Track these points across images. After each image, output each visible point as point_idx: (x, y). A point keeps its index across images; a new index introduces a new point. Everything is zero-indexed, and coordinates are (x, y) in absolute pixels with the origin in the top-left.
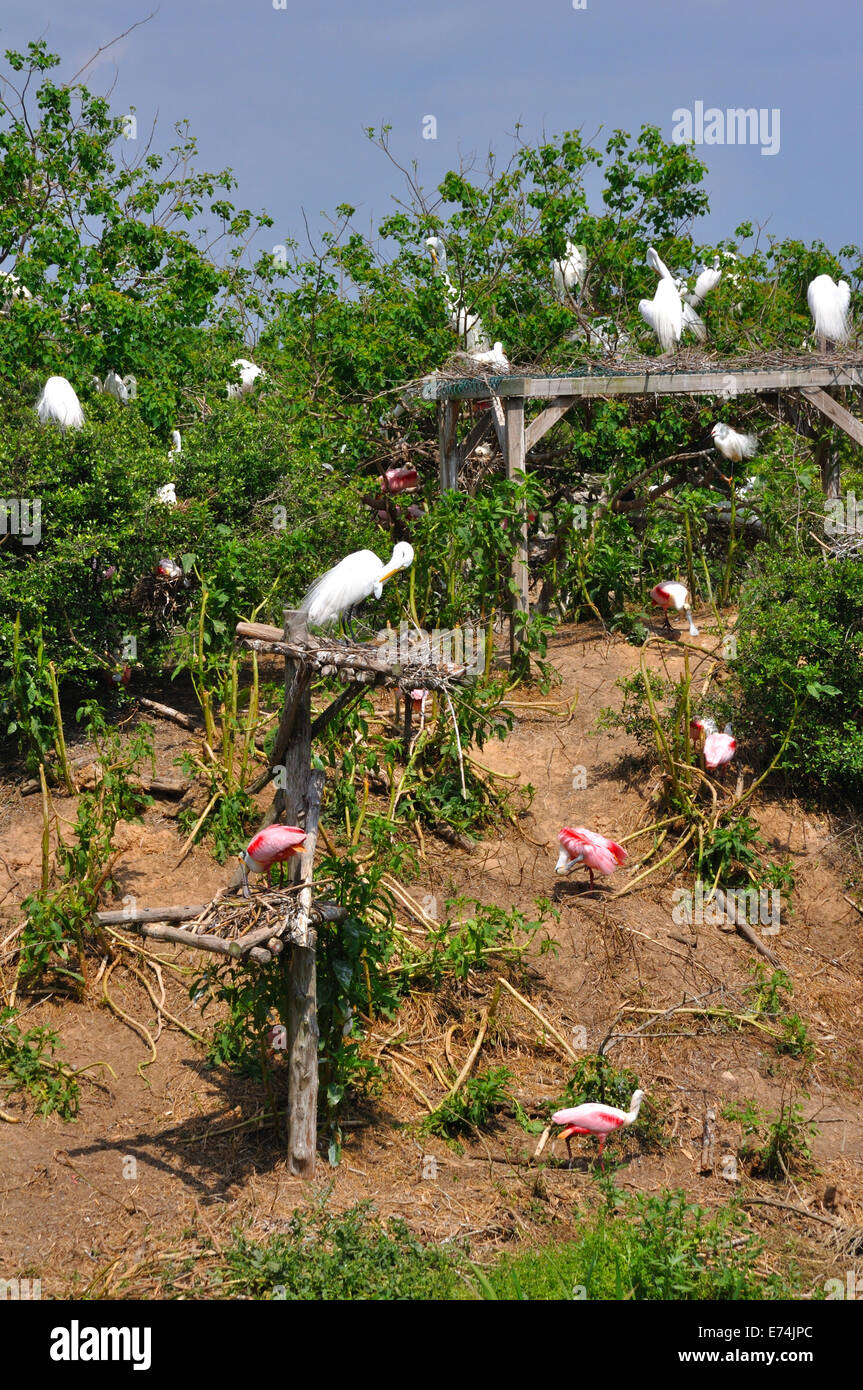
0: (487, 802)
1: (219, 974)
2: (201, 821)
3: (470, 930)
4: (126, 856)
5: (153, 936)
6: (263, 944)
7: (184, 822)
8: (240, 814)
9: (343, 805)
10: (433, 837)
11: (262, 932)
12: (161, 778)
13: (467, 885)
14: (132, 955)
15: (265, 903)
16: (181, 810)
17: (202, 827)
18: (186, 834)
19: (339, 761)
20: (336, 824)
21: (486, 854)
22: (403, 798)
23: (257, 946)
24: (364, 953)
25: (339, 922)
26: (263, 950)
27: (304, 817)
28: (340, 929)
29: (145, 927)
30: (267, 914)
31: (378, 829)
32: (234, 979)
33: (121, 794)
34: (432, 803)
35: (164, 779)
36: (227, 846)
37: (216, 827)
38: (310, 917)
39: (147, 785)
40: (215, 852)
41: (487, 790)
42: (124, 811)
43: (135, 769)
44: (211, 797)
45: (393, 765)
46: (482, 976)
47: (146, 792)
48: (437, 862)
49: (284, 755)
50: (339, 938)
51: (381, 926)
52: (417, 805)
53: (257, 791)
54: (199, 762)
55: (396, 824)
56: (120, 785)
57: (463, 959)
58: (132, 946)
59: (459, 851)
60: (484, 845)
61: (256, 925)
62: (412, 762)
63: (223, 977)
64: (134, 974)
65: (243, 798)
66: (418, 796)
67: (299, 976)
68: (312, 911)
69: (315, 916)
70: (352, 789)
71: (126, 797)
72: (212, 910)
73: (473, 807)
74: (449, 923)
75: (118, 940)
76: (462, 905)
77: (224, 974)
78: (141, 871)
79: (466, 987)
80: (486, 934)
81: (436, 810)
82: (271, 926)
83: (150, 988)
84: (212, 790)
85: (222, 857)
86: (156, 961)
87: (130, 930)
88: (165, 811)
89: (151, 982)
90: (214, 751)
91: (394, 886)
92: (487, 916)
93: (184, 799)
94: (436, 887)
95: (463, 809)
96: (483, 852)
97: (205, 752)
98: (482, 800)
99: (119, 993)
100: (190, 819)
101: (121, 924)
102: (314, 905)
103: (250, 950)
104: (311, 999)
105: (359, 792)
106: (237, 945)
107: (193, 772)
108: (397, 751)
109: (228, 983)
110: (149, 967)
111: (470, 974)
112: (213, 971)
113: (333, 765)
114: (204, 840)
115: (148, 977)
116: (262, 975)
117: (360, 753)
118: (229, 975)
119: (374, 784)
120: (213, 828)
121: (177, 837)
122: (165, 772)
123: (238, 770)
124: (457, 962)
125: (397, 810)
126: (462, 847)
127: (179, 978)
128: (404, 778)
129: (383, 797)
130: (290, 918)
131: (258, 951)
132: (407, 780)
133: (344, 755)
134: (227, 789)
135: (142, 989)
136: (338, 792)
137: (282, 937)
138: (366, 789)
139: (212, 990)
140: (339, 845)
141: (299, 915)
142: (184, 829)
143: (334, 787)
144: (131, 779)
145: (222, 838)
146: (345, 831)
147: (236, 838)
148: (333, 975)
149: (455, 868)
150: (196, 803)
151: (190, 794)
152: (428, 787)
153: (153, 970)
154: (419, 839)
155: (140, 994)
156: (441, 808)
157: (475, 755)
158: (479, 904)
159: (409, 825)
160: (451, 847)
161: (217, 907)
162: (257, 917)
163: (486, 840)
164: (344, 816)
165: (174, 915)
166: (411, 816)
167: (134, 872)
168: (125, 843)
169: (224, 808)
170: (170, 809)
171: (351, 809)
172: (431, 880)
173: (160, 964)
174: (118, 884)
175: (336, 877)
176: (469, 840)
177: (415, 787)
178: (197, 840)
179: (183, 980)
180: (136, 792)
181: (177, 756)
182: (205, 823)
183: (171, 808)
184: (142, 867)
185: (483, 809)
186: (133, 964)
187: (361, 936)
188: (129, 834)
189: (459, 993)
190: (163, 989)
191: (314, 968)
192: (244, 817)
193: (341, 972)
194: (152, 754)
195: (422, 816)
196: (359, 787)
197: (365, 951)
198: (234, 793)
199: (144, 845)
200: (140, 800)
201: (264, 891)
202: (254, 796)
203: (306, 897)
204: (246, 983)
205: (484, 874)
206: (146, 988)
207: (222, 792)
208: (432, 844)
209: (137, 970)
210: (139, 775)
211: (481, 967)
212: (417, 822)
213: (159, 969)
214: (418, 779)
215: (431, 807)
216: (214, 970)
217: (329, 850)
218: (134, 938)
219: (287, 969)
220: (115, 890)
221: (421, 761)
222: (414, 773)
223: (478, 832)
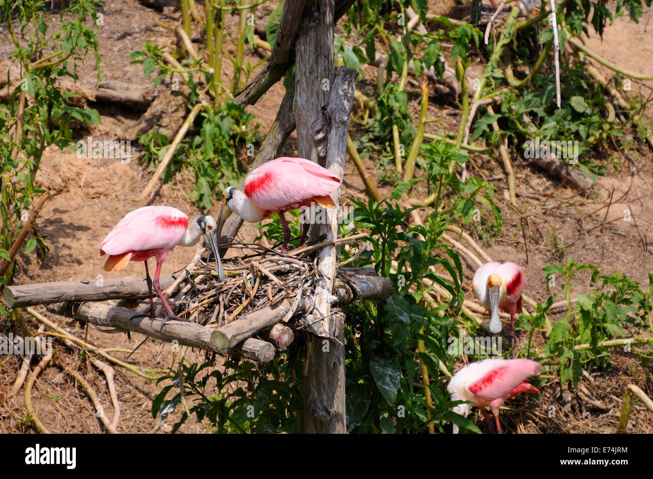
0: (612, 117)
1: (199, 378)
2: (172, 148)
3: (582, 311)
4: (60, 201)
5: (96, 322)
6: (263, 333)
7: (148, 149)
8: (233, 137)
9: (390, 123)
10: (527, 171)
11: (261, 316)
12: (112, 83)
13: (579, 244)
14: (69, 350)
15: (266, 272)
16: (144, 131)
17: (175, 156)
18: (151, 168)
19: (381, 55)
20: (379, 152)
21: (610, 196)
22: (482, 112)
23: (254, 336)
24: (421, 347)
25: (380, 299)
26: (262, 343)
27: (325, 139)
28: (381, 312)
29: (83, 308)
30: (269, 288)
31: (438, 158)
32: (220, 386)
33: (50, 107)
34: (527, 119)
35: (118, 84)
36: (213, 186)
37: (196, 157)
38: (334, 292)
39: (91, 94)
40: (195, 196)
41: (612, 98)
42: (55, 133)
43: (70, 69)
44: (188, 112)
45: (465, 60)
46: (604, 382)
47: (91, 104)
48: (534, 210)
49: (294, 45)
50: (381, 325)
51: (446, 306)
52: (504, 123)
53: (252, 100)
54: (171, 59)
55: (470, 152)
56: (48, 93)
57: (571, 355)
58: (69, 336)
59: (569, 192)
60: (607, 182)
61: (252, 305)
62: (495, 56)
63: (203, 383)
64: (73, 379)
65: (238, 113)
66: (504, 109)
67: (319, 383)
68: (338, 282)
69: (342, 292)
70: (403, 97)
71: (57, 111)
72: (186, 281)
73: (590, 125)
74: (550, 301)
75: (47, 328)
76: (570, 274)
77: (205, 379)
78: (83, 223)
79: (578, 398)
80: (609, 317)
81: (532, 129)
82: (274, 306)
83: (96, 400)
84: (189, 101)
85: (206, 202)
86: (107, 360)
87: (61, 313)
88: (119, 131)
89: (98, 391)
90: (194, 41)
91: (468, 246)
92: (610, 290)
93: (147, 115)
94: (532, 247)
95: (574, 127)
96: (604, 194)
97: (179, 43)
98: (603, 114)
99: (50, 408)
100: (157, 145)
101: (46, 303)
102: (339, 275)
103: (242, 343)
104: (337, 416)
105: (414, 103)
106: (223, 335)
107: (162, 72)
108: (472, 41)
109: (212, 392)
110: (95, 367)
111: (585, 379)
112: (187, 374)
113: (374, 63)
114: (178, 176)
115: (94, 384)
116: (263, 381)
117: (415, 43)
118: (213, 381)
119: (437, 90)
120: (192, 159)
121: (137, 173)
122: (119, 73)
123: (231, 71)
124: (563, 360)
125: (472, 130)
126: (573, 185)
127: (140, 385)
128: (484, 81)
129: (450, 110)
130: (304, 294)
131: (255, 345)
132: (488, 85)
133: (391, 48)
134: (212, 99)
135: (84, 402)
136: (381, 104)
137: (292, 323)
138: (425, 99)
139: (187, 404)
140: (384, 183)
141: (318, 289)
142: (147, 159)
143: (376, 95)
144: (65, 83)
145: (206, 174)
146: (393, 161)
147: (228, 173)
148: (370, 380)
149: (562, 218)
150: (165, 121)
151: (156, 107)
152: (520, 95)
153: (102, 373)
154: (507, 174)
155: (81, 409)
156: (540, 126)
157: (592, 44)
158: (596, 273)
159: (491, 153)
160: (556, 186)
161: (193, 277)
162: (253, 293)
163: (609, 174)
164: (391, 140)
165: (126, 290)
166: (494, 139)
167: (71, 226)
168: (59, 181)
169: (207, 127)
170: (126, 130)
171: (401, 128)
172: (524, 236)
173: (112, 364)
174: (47, 243)
175: (374, 232)
176: (584, 177)
177: (500, 95)
178: (169, 176)
179: (146, 389)
180: (73, 103)
181: (137, 49)
182: (180, 151)
183: (130, 128)
184: (84, 217)
185: (606, 127)
186: (71, 364)
187: (413, 321)
188: (64, 168)
189: (567, 408)
190: (115, 401)
191: (342, 370)
192: (239, 141)
193: (382, 377)
194: (95, 45)
195: (510, 139)
196: (413, 96)
197: (421, 343)
198: (223, 106)
199: (88, 185)
200: (79, 117)
201: (264, 252)
202: (249, 109)
203: (328, 264)
204: (239, 392)
205: (607, 226)
206: (90, 400)
207: (205, 103)
208: (526, 181)
209: (77, 375)
210: (76, 77)
211: (602, 368)
212: (504, 149)
213: (109, 372)
214: (504, 82)
215: (525, 125)
216: (191, 372)
217: (368, 191)
218: (71, 325)
219: (299, 373)
220: (41, 252)
221: (509, 56)
222: (498, 73)
223: (596, 162)
